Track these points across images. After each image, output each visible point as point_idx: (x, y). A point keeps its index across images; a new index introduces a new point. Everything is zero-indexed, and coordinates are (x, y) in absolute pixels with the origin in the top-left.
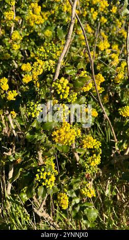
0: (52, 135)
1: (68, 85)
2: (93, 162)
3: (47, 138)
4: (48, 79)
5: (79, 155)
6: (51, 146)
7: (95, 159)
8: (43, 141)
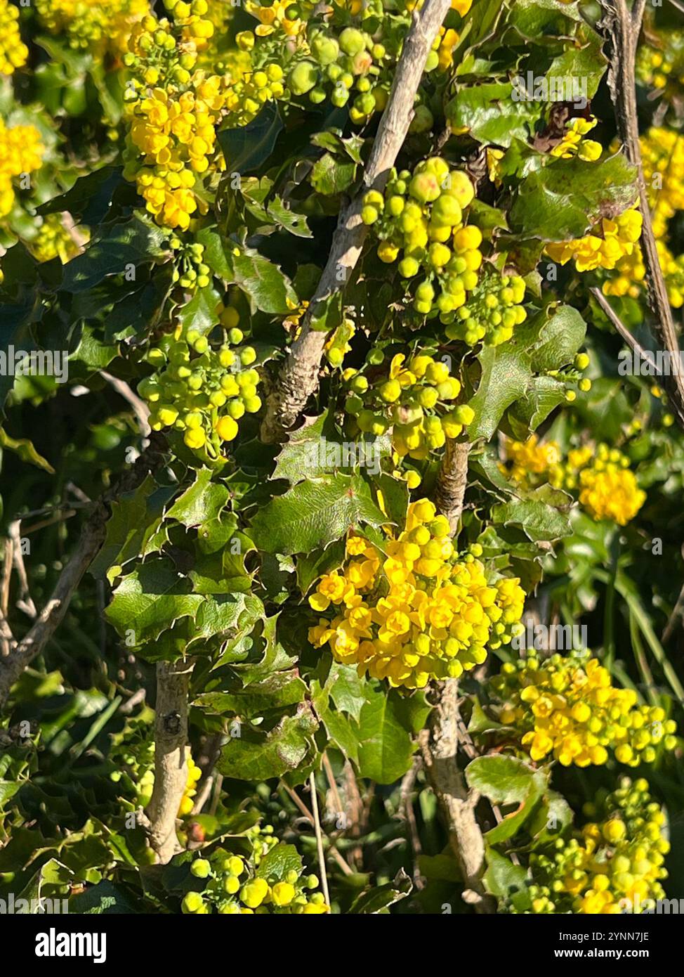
0: (315, 604)
1: (471, 217)
2: (602, 882)
3: (270, 623)
4: (328, 162)
5: (484, 814)
6: (295, 694)
7: (623, 863)
8: (240, 647)
